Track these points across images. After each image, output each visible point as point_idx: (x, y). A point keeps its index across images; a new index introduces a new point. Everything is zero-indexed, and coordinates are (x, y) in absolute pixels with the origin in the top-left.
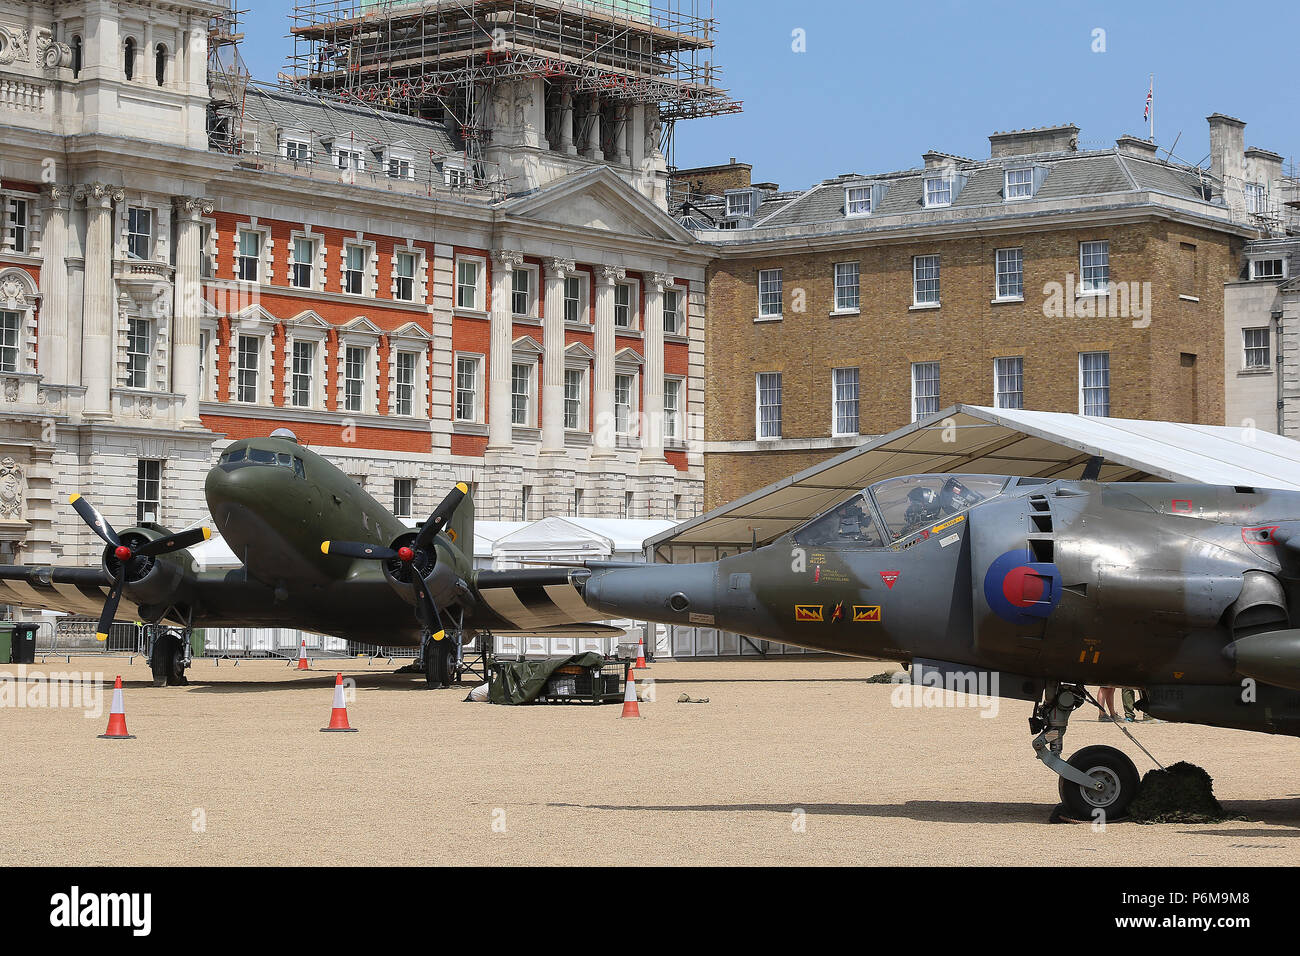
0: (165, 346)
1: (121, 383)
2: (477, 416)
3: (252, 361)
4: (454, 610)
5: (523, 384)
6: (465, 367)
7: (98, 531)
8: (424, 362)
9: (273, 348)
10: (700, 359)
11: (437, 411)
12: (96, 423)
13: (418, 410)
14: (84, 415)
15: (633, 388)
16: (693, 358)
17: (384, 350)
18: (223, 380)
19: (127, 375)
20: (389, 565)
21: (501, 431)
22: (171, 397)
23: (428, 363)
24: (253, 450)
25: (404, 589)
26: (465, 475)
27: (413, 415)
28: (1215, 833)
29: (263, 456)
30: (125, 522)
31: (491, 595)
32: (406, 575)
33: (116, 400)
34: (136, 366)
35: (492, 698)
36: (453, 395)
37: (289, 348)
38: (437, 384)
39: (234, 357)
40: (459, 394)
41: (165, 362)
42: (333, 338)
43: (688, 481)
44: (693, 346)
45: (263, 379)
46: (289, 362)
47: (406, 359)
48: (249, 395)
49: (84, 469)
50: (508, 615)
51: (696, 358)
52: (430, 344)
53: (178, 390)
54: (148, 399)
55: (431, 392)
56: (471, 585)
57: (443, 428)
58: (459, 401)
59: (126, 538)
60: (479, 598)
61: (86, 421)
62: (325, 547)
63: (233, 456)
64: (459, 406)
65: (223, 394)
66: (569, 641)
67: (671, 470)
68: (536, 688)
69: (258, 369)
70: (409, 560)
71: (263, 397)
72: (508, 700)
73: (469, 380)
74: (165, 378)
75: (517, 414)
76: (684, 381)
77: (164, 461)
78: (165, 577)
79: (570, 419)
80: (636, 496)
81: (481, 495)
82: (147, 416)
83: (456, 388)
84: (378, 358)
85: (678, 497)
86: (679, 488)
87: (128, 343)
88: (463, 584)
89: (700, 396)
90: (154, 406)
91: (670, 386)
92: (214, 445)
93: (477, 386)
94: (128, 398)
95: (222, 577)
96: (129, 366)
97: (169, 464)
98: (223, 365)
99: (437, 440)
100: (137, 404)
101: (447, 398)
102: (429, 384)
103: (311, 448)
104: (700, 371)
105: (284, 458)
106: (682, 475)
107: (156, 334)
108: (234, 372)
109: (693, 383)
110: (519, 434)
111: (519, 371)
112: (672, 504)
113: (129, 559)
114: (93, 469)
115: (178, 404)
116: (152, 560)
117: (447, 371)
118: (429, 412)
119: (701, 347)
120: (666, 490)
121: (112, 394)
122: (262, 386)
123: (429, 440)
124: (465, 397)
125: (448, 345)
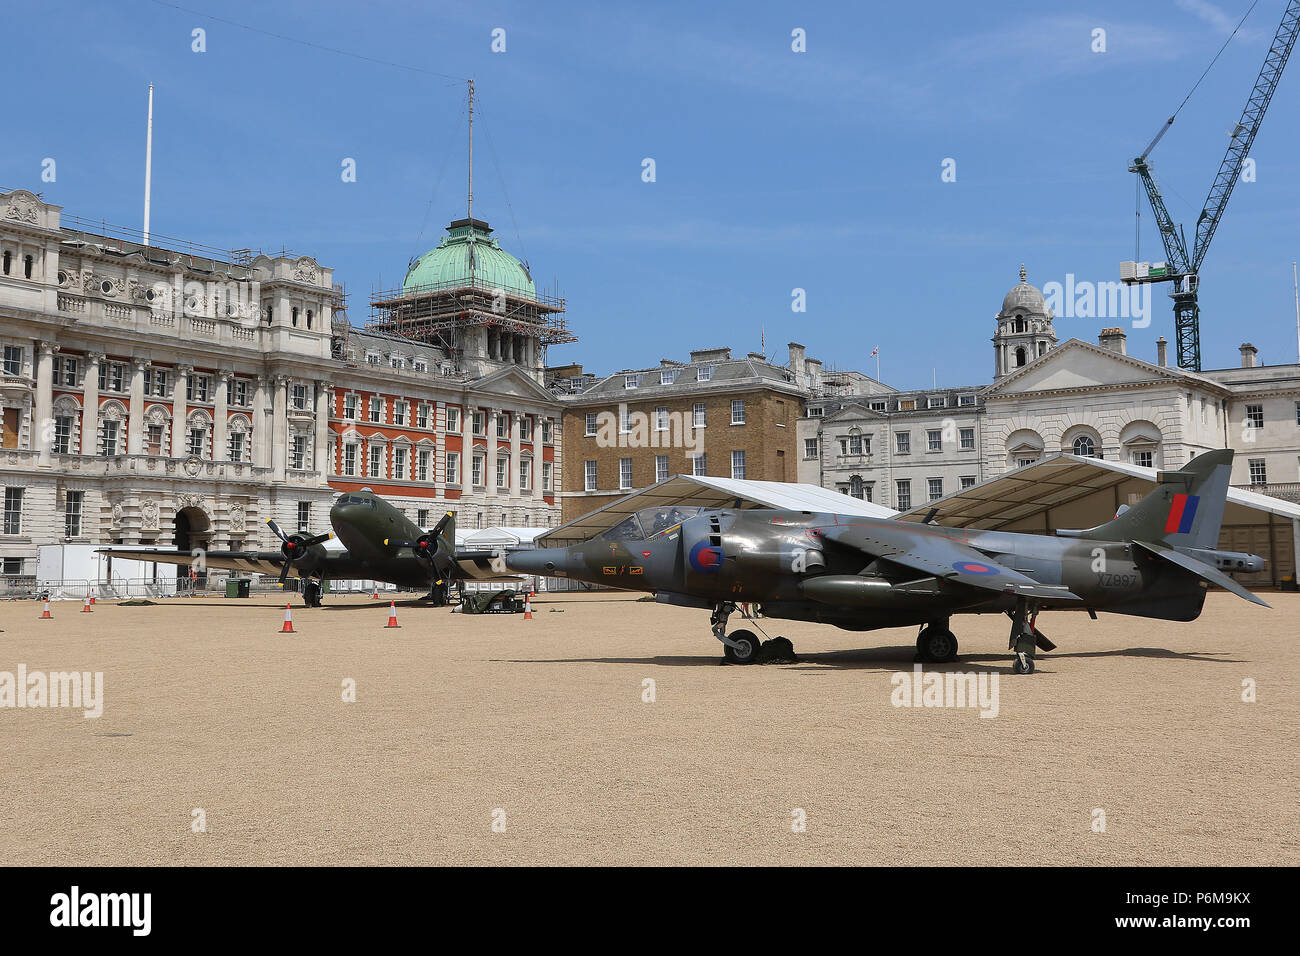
0: (311, 450)
1: (290, 467)
2: (457, 481)
3: (352, 456)
4: (446, 571)
5: (478, 466)
6: (451, 458)
7: (279, 536)
8: (432, 456)
9: (362, 450)
11: (438, 479)
12: (278, 485)
13: (429, 478)
14: (273, 482)
15: (528, 467)
16: (555, 454)
17: (413, 451)
18: (338, 465)
19: (293, 463)
20: (416, 550)
21: (468, 488)
22: (314, 473)
23: (434, 456)
24: (352, 498)
25: (423, 561)
26: (451, 508)
27: (427, 480)
28: (798, 669)
29: (357, 500)
30: (292, 531)
31: (464, 564)
32: (424, 555)
33: (288, 474)
34: (298, 457)
35: (464, 611)
36: (445, 471)
37: (369, 450)
38: (438, 466)
39: (344, 454)
40: (448, 471)
41: (311, 457)
42: (390, 445)
43: (554, 510)
44: (556, 448)
45: (357, 464)
46: (369, 456)
47: (424, 455)
48: (350, 471)
49: (273, 507)
50: (471, 573)
51: (558, 453)
52: (435, 448)
53: (317, 469)
54: (303, 474)
55: (435, 470)
56: (454, 559)
57: (441, 486)
58: (448, 474)
59: (292, 539)
60: (458, 565)
61: (274, 484)
62: (386, 542)
63: (343, 500)
64: (448, 476)
65: (338, 471)
66: (499, 584)
67: (546, 505)
68: (484, 606)
69: (355, 460)
70: (425, 548)
71: (357, 473)
72: (472, 612)
73: (453, 464)
74: (311, 464)
75: (475, 481)
76: (552, 464)
77: (311, 503)
78: (311, 556)
79: (499, 482)
80: (530, 517)
81: (458, 517)
82: (302, 481)
83: (447, 468)
84: (411, 454)
85: (549, 517)
86: (550, 513)
87: (294, 448)
88: (450, 559)
89: (560, 471)
90: (306, 477)
91: (546, 466)
92: (334, 495)
93: (457, 467)
94: (294, 474)
95: (338, 556)
96: (294, 458)
97: (313, 504)
98: (338, 458)
99: (438, 492)
100: (298, 476)
101: (442, 473)
102: (434, 466)
103: (379, 496)
104: (559, 460)
105: (367, 501)
106: (551, 507)
107: (307, 444)
108: (344, 461)
109: (556, 465)
110: (475, 489)
111: (476, 460)
112: (546, 521)
113: (294, 548)
114: (277, 507)
115: (317, 476)
116: (305, 549)
117: (443, 460)
118: (434, 479)
119: (560, 449)
120: (544, 514)
121: (286, 471)
122: (357, 468)
123: (435, 492)
124: (451, 472)
125: (443, 448)
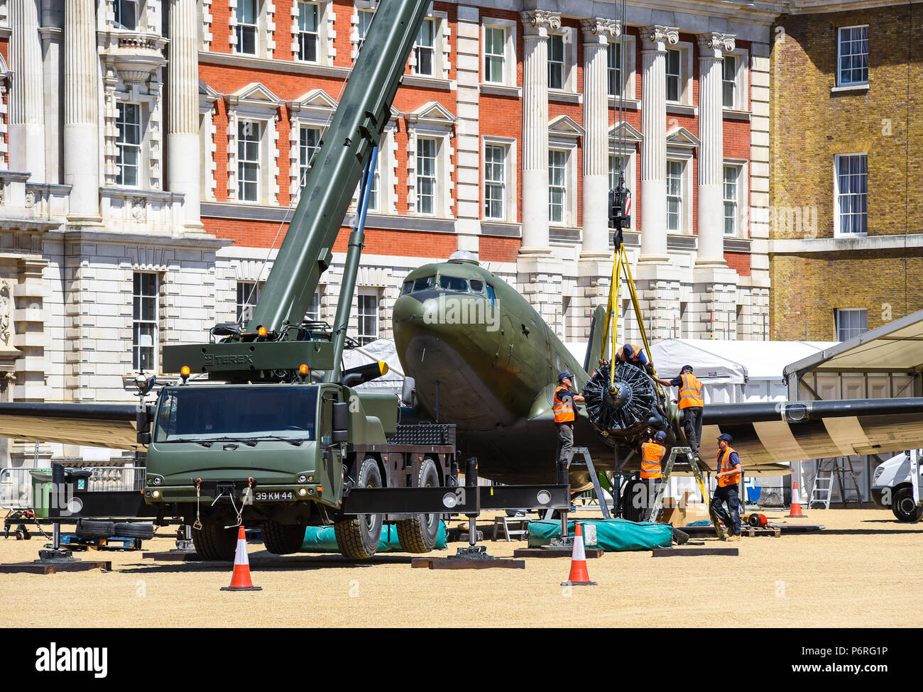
0: (158, 135)
1: (109, 180)
2: (508, 215)
3: (252, 152)
5: (561, 175)
6: (495, 153)
8: (447, 149)
9: (276, 135)
10: (764, 139)
11: (463, 209)
12: (84, 230)
13: (441, 207)
14: (70, 220)
15: (686, 176)
16: (756, 138)
18: (221, 175)
19: (117, 171)
21: (536, 233)
22: (167, 196)
23: (452, 151)
27: (435, 214)
33: (106, 201)
36: (480, 188)
37: (295, 135)
38: (463, 175)
39: (233, 147)
40: (487, 187)
41: (158, 154)
43: (750, 288)
44: (756, 123)
45: (266, 172)
46: (295, 152)
47: (427, 148)
48: (250, 192)
52: (453, 128)
53: (176, 187)
54: (140, 200)
55: (455, 186)
57: (469, 229)
58: (487, 196)
61: (72, 227)
64: (487, 202)
65: (222, 192)
67: (732, 276)
69: (259, 161)
71: (265, 195)
73: (499, 170)
74: (158, 172)
75: (553, 212)
76: (745, 166)
77: (163, 273)
80: (690, 307)
82: (139, 219)
83: (484, 181)
84: (395, 146)
85: (739, 307)
86: (742, 297)
87: (117, 133)
89: (765, 185)
90: (149, 207)
91: (730, 172)
92: (219, 253)
93: (508, 177)
94: (118, 200)
96: (118, 160)
97: (168, 277)
98: (221, 156)
99: (462, 243)
100: (128, 204)
101: (473, 193)
102: (453, 176)
104: (762, 154)
106: (744, 281)
107: (147, 121)
108: (233, 165)
109: (757, 169)
110: (558, 235)
111: (556, 158)
112: (733, 316)
115: (176, 205)
117: (473, 160)
118: (454, 209)
119: (764, 124)
120: (726, 300)
121: (101, 194)
122: (265, 183)
123: (455, 243)
124: (492, 193)
125: (474, 128)
